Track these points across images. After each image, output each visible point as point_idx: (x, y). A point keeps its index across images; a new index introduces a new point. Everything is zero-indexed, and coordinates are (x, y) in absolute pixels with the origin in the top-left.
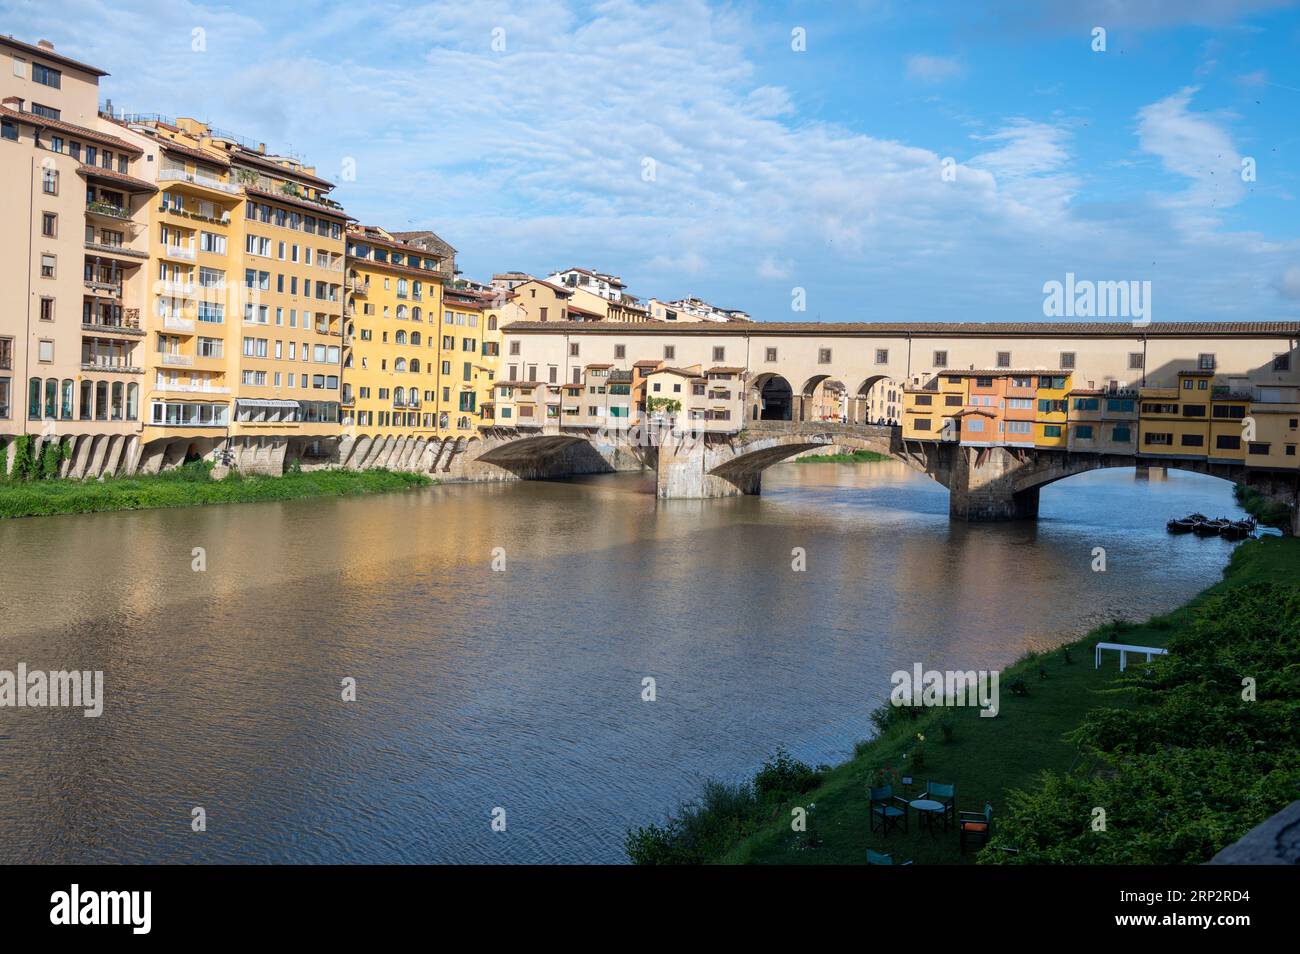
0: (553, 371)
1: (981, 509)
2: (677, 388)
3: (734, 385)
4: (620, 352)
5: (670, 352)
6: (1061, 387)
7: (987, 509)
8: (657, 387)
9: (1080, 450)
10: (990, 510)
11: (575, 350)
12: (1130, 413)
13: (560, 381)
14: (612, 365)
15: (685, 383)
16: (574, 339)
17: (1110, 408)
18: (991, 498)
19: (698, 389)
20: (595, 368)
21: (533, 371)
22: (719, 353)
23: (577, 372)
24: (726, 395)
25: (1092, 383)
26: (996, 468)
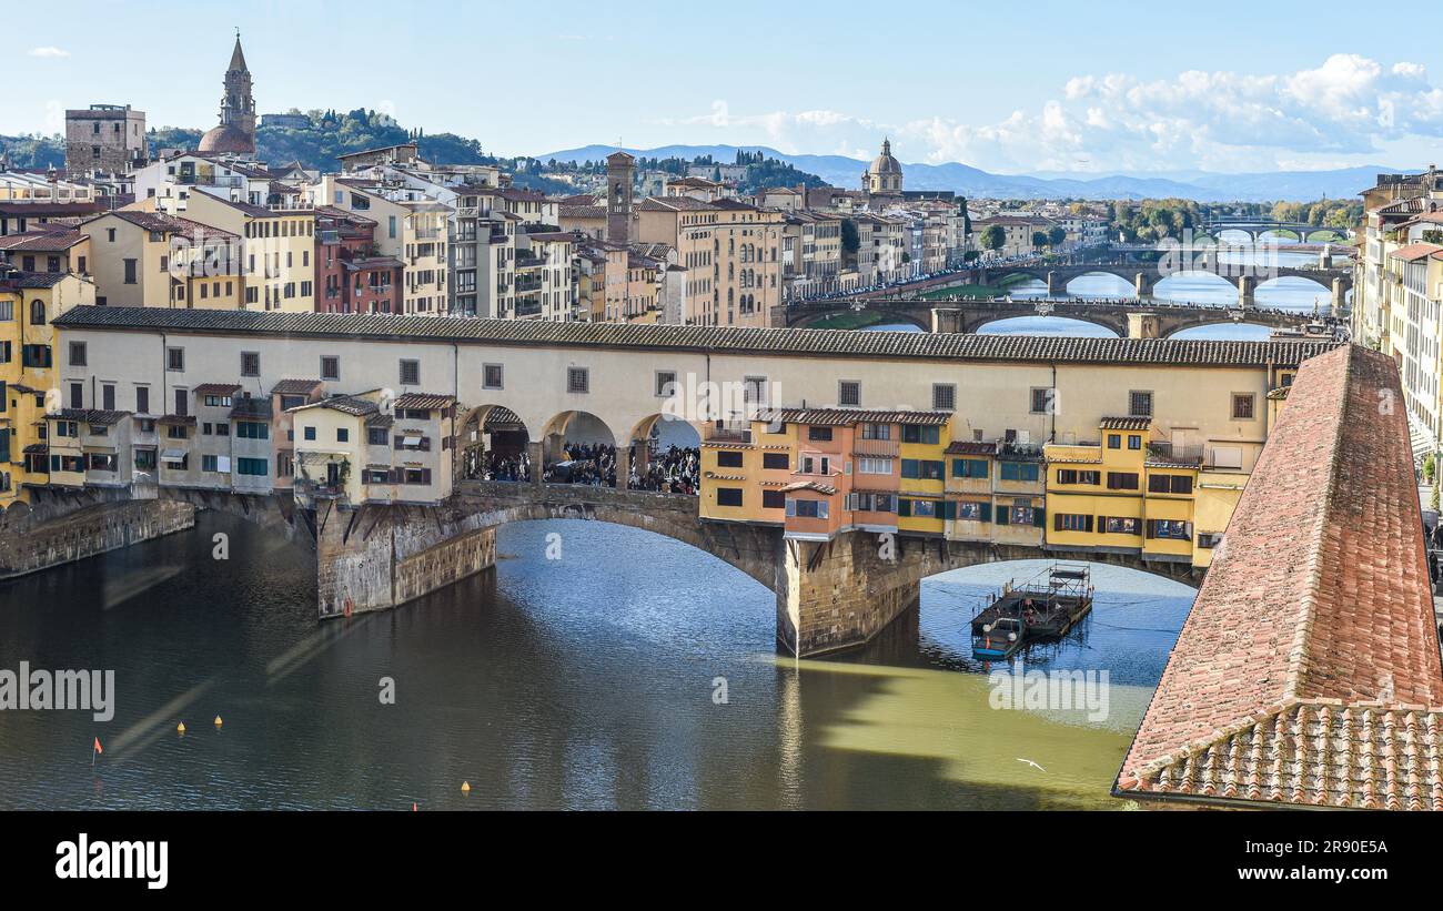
0: (143, 394)
1: (819, 632)
2: (343, 435)
3: (438, 428)
4: (250, 364)
5: (330, 367)
6: (935, 441)
7: (828, 630)
8: (310, 434)
9: (965, 538)
10: (834, 630)
11: (176, 360)
12: (1033, 483)
13: (156, 410)
14: (239, 387)
15: (355, 427)
16: (174, 341)
17: (1005, 476)
18: (835, 613)
19: (375, 436)
20: (210, 392)
21: (109, 392)
22: (410, 371)
23: (181, 396)
24: (425, 445)
25: (979, 434)
26: (843, 565)
